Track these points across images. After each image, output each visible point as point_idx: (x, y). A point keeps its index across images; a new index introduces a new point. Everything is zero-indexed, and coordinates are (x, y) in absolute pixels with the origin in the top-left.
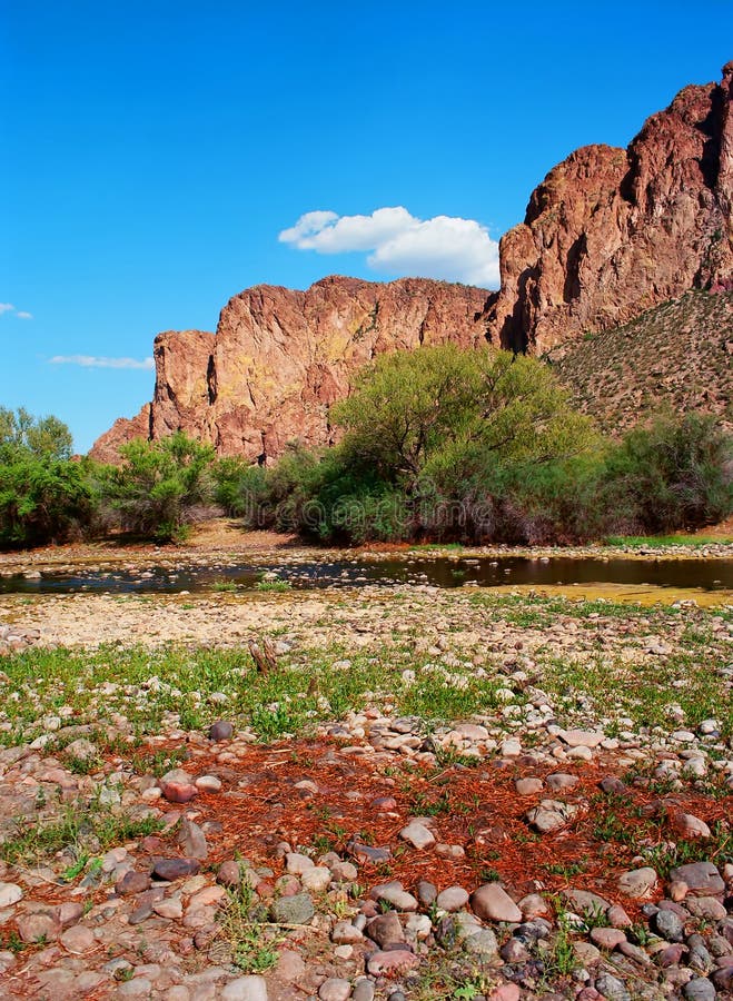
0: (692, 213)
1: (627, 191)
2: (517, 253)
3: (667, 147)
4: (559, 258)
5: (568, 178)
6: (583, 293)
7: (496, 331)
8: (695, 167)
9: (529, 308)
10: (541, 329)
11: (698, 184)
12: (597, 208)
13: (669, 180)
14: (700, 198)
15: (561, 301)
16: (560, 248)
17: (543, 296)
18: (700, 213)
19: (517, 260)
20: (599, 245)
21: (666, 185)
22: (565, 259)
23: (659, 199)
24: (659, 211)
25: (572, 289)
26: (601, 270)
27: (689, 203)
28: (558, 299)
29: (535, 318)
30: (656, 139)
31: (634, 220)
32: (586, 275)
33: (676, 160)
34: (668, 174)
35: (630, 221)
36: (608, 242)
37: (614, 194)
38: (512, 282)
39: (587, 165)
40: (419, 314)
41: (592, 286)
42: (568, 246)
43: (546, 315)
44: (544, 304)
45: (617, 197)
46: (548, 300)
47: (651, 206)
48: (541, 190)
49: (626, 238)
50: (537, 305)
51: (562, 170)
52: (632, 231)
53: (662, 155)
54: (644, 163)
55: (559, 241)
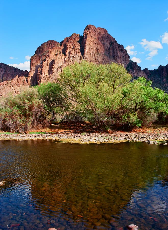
0: (79, 60)
1: (64, 53)
2: (35, 61)
3: (73, 45)
4: (47, 64)
5: (47, 46)
6: (53, 73)
7: (29, 80)
8: (79, 50)
9: (39, 75)
10: (42, 81)
11: (80, 54)
12: (57, 54)
13: (74, 52)
14: (80, 57)
15: (47, 75)
16: (47, 62)
17: (43, 73)
19: (35, 63)
20: (58, 63)
22: (49, 65)
23: (71, 56)
24: (71, 58)
25: (50, 72)
26: (58, 69)
27: (78, 58)
29: (41, 78)
30: (70, 42)
31: (66, 59)
32: (54, 69)
33: (75, 48)
34: (74, 51)
35: (65, 59)
37: (61, 52)
38: (33, 68)
39: (52, 44)
40: (2, 72)
41: (56, 72)
42: (50, 61)
43: (44, 77)
44: (43, 75)
45: (62, 53)
46: (44, 74)
47: (69, 57)
48: (39, 48)
49: (63, 63)
50: (41, 74)
51: (45, 44)
52: (65, 62)
53: (72, 47)
54: (68, 47)
55: (47, 60)
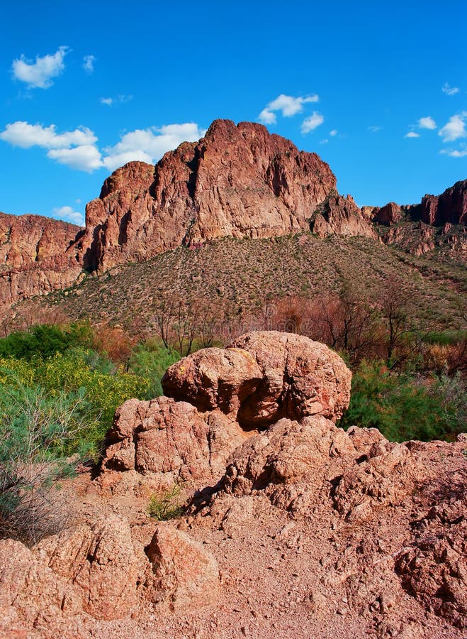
0: (183, 208)
1: (153, 191)
2: (95, 214)
3: (173, 173)
4: (117, 221)
5: (124, 176)
6: (128, 241)
7: (82, 255)
8: (185, 186)
9: (100, 245)
10: (106, 257)
11: (186, 195)
12: (137, 198)
13: (173, 190)
14: (187, 201)
15: (117, 244)
16: (118, 216)
17: (108, 240)
18: (187, 209)
19: (95, 217)
20: (138, 217)
21: (171, 192)
22: (120, 222)
23: (168, 199)
24: (168, 204)
25: (123, 238)
26: (138, 230)
27: (182, 203)
28: (116, 243)
29: (103, 252)
30: (167, 168)
31: (156, 207)
32: (130, 232)
33: (176, 181)
34: (172, 187)
35: (153, 207)
36: (142, 216)
37: (146, 192)
38: (91, 229)
39: (134, 171)
40: (37, 236)
41: (133, 238)
42: (122, 215)
43: (109, 250)
44: (109, 244)
45: (148, 194)
46: (111, 242)
47: (164, 202)
48: (109, 180)
49: (151, 215)
50: (105, 244)
51: (121, 172)
52: (154, 213)
53: (170, 177)
54: (162, 179)
55: (117, 212)
